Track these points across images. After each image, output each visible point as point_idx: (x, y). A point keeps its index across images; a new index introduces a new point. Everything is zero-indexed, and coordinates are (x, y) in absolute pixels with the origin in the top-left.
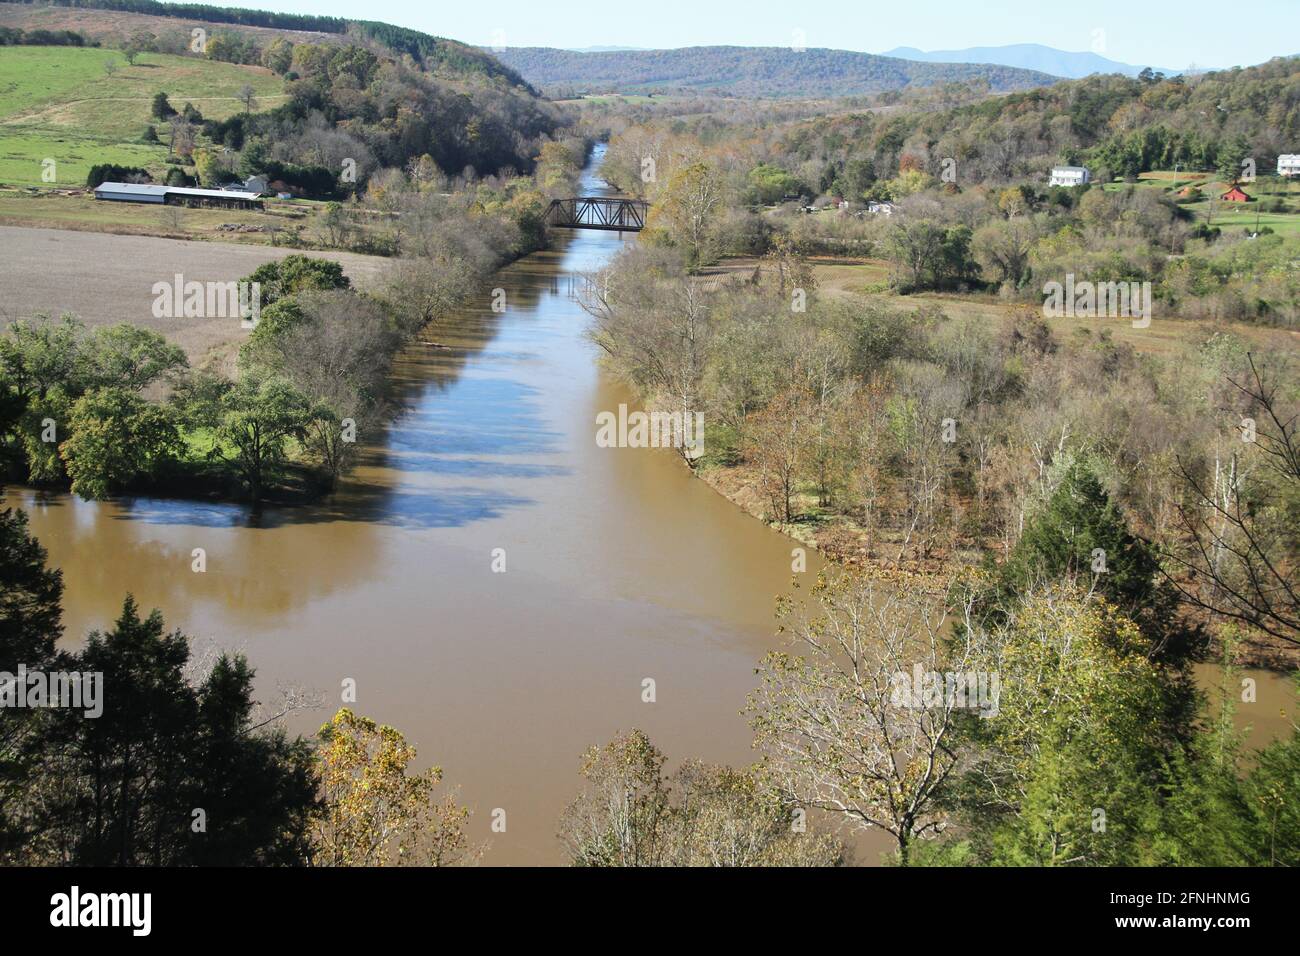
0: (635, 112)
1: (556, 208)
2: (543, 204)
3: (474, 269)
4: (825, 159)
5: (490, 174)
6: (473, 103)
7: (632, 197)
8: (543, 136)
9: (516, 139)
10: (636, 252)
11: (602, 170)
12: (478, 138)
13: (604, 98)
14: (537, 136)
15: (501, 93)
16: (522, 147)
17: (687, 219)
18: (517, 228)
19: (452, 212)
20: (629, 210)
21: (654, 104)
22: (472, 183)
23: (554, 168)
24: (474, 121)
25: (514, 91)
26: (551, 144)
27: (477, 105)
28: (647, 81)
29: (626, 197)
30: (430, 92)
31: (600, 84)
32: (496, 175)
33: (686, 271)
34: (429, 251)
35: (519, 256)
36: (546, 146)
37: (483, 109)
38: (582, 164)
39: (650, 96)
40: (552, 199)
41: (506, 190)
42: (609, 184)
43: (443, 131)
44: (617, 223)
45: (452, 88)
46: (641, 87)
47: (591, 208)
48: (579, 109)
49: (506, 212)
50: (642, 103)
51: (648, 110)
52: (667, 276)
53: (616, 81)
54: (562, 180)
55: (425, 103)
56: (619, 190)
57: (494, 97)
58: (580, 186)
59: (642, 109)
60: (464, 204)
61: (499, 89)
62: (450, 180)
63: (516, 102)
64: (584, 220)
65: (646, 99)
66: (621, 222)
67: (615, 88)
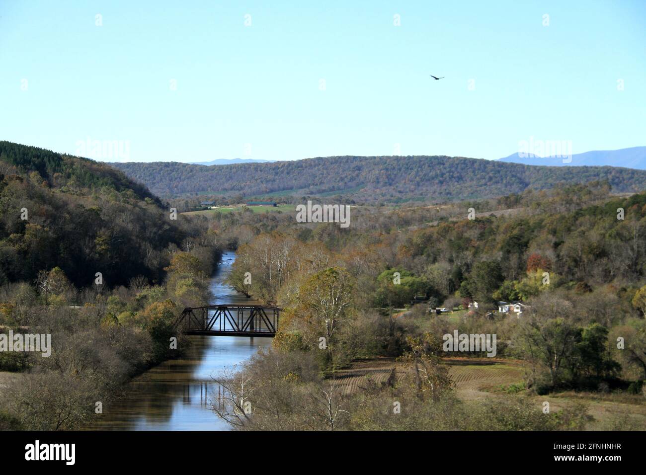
0: (261, 221)
1: (187, 315)
2: (175, 313)
3: (106, 381)
4: (451, 261)
5: (120, 285)
6: (102, 216)
7: (262, 303)
8: (172, 246)
9: (145, 250)
10: (271, 358)
11: (231, 277)
12: (107, 250)
13: (231, 208)
14: (166, 246)
15: (130, 207)
16: (151, 257)
17: (319, 322)
18: (149, 338)
19: (84, 323)
20: (261, 315)
21: (280, 212)
22: (102, 294)
23: (185, 277)
24: (103, 235)
25: (142, 204)
26: (181, 253)
27: (106, 218)
28: (272, 191)
29: (256, 304)
30: (59, 207)
31: (227, 195)
32: (127, 286)
33: (321, 375)
34: (60, 364)
35: (150, 365)
36: (175, 256)
37: (112, 222)
38: (210, 272)
39: (275, 205)
40: (183, 307)
41: (138, 300)
42: (238, 291)
43: (72, 244)
44: (248, 330)
45: (82, 202)
46: (267, 196)
47: (223, 315)
48: (205, 219)
49: (138, 322)
50: (267, 212)
51: (274, 219)
52: (302, 380)
53: (241, 192)
54: (193, 288)
55: (53, 218)
56: (249, 297)
57: (123, 210)
58: (210, 294)
59: (267, 218)
60: (93, 316)
61: (128, 203)
62: (79, 292)
63: (144, 214)
64: (216, 327)
65: (271, 208)
66: (252, 328)
67: (241, 198)
